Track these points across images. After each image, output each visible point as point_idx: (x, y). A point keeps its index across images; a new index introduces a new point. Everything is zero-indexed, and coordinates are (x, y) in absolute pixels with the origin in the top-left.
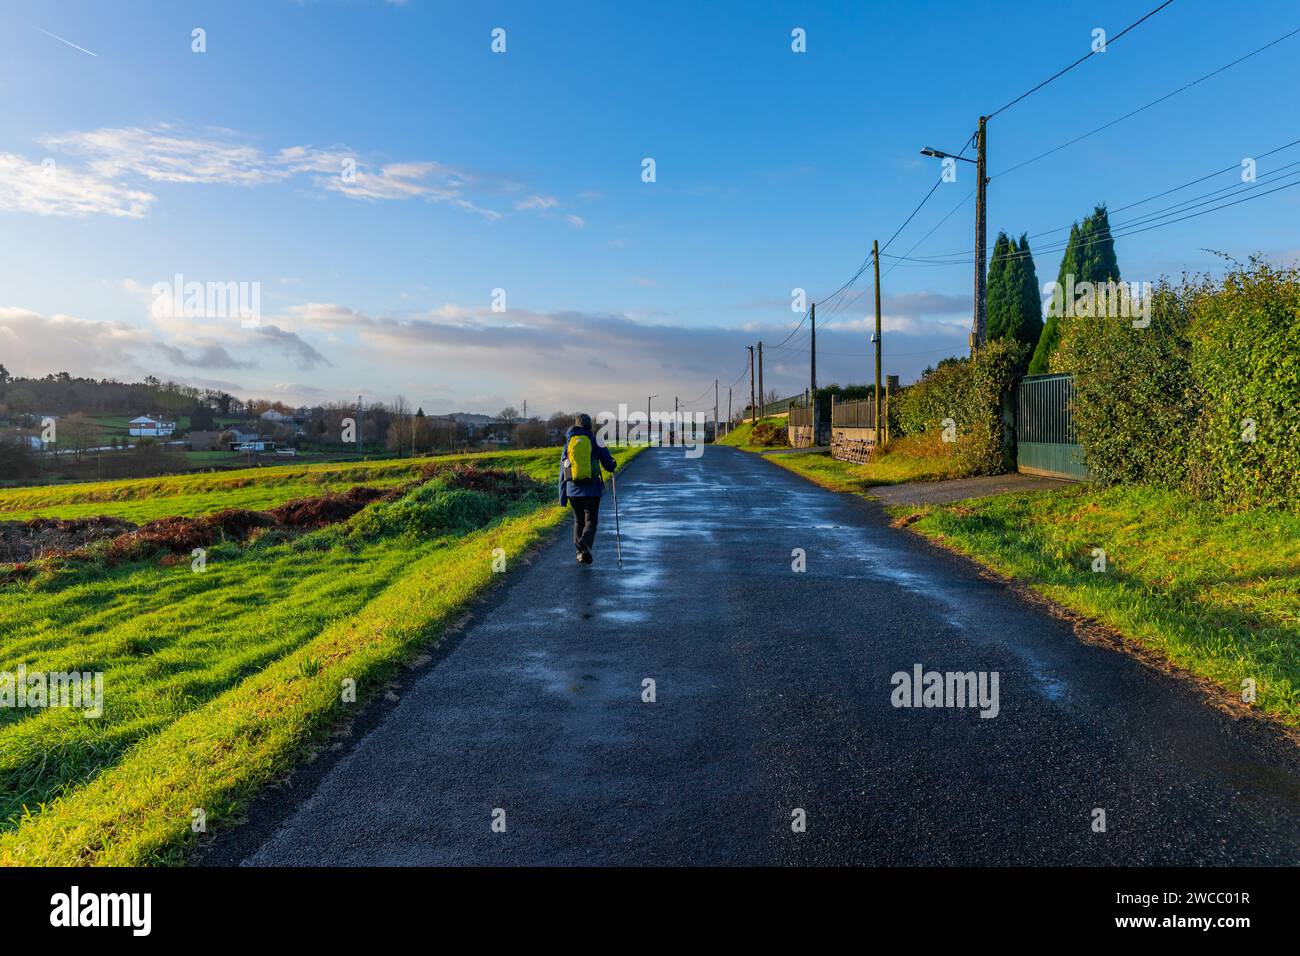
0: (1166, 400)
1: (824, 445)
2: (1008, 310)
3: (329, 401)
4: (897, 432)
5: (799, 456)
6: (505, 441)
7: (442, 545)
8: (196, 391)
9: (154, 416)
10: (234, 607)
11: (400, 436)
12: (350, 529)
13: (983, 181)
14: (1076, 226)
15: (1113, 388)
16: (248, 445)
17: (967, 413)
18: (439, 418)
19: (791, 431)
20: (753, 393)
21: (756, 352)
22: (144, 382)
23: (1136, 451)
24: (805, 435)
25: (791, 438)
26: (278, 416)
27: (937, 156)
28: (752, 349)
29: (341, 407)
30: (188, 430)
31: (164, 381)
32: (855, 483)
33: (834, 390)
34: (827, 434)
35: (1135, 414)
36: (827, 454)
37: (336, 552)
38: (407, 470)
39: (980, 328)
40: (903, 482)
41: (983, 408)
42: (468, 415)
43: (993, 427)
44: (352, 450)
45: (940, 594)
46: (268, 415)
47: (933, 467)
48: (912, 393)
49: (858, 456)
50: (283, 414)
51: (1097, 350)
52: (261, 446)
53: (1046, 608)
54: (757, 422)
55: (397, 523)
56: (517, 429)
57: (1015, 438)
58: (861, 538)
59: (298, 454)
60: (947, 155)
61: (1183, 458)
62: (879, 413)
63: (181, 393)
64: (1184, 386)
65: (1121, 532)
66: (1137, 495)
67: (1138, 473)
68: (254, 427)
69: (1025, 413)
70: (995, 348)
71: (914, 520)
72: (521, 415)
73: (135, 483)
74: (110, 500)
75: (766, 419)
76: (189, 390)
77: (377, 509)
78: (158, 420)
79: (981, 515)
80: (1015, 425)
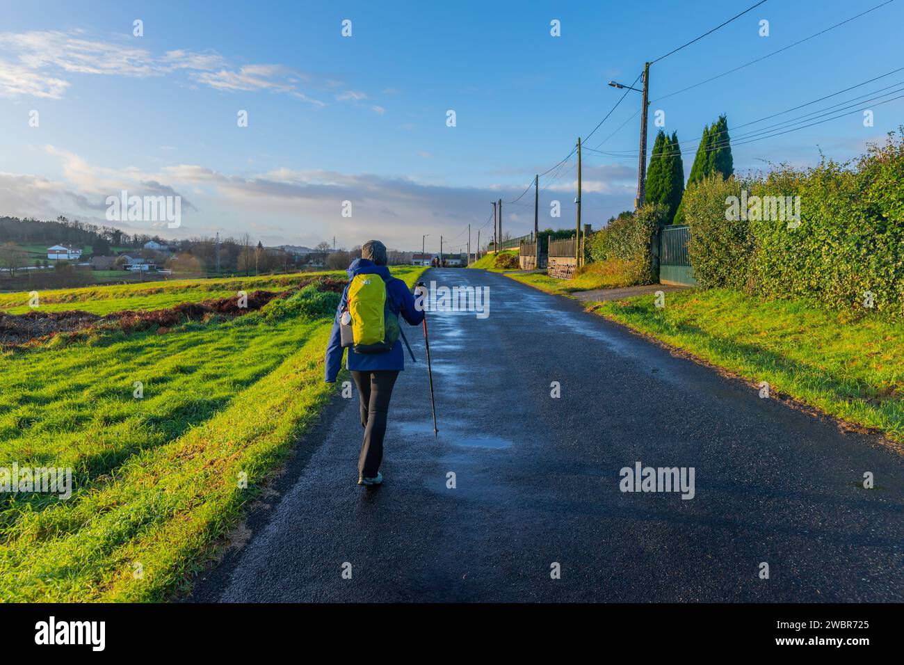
0: (737, 241)
1: (542, 268)
2: (663, 182)
3: (194, 236)
4: (590, 260)
5: (528, 275)
6: (321, 265)
7: (325, 323)
8: (95, 227)
9: (66, 245)
10: (221, 353)
11: (247, 261)
12: (266, 314)
13: (646, 104)
14: (707, 128)
15: (710, 234)
16: (136, 266)
17: (631, 248)
18: (274, 249)
19: (521, 259)
20: (495, 234)
21: (498, 206)
22: (56, 221)
23: (721, 270)
24: (531, 262)
25: (521, 264)
26: (156, 246)
27: (618, 87)
28: (495, 204)
29: (203, 240)
30: (92, 255)
31: (71, 220)
32: (564, 290)
33: (549, 233)
34: (545, 261)
35: (721, 249)
36: (546, 274)
37: (262, 326)
38: (270, 282)
39: (641, 195)
40: (592, 289)
41: (641, 245)
42: (293, 247)
43: (646, 257)
44: (212, 271)
45: (609, 340)
46: (149, 245)
47: (611, 280)
48: (599, 235)
49: (565, 274)
50: (161, 245)
51: (702, 212)
52: (146, 267)
53: (659, 344)
54: (498, 254)
55: (292, 311)
56: (329, 257)
57: (659, 263)
58: (568, 316)
59: (174, 273)
60: (625, 87)
61: (745, 274)
62: (579, 248)
63: (84, 229)
64: (746, 234)
65: (708, 313)
66: (719, 294)
67: (722, 282)
68: (140, 254)
69: (665, 249)
70: (650, 208)
71: (597, 308)
72: (332, 247)
73: (77, 291)
74: (60, 302)
75: (504, 251)
76: (90, 226)
77: (278, 303)
78: (69, 248)
79: (635, 305)
80: (659, 255)
